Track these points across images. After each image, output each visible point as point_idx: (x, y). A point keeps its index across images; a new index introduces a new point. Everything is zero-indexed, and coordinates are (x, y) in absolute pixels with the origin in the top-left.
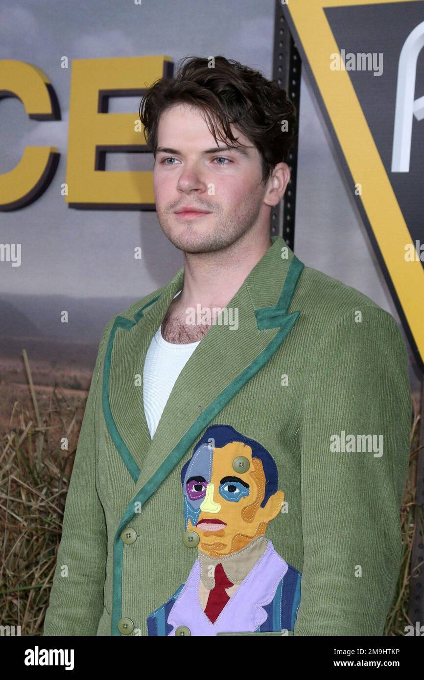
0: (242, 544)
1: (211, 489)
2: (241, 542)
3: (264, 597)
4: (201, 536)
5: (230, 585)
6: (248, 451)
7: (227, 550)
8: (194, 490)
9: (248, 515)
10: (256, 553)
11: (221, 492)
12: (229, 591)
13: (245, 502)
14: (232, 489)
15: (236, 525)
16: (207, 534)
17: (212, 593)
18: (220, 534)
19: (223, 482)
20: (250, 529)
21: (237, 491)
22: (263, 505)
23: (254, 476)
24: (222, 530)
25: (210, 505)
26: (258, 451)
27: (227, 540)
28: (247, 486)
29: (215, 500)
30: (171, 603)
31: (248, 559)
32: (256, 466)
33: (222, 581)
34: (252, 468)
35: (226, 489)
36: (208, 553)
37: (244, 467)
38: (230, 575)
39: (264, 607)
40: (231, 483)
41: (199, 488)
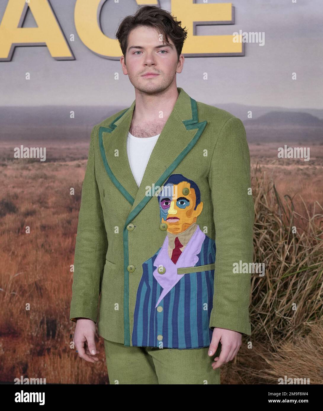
0: (186, 228)
1: (172, 204)
2: (186, 226)
3: (197, 251)
4: (168, 225)
5: (182, 246)
6: (188, 185)
7: (180, 231)
8: (164, 204)
9: (189, 214)
10: (192, 231)
11: (177, 204)
12: (181, 249)
13: (188, 208)
14: (182, 203)
15: (184, 219)
16: (171, 224)
17: (174, 250)
18: (177, 224)
19: (178, 200)
20: (190, 221)
21: (184, 204)
22: (195, 209)
23: (191, 196)
24: (178, 222)
25: (172, 211)
26: (193, 185)
27: (180, 226)
28: (188, 201)
29: (175, 208)
30: (155, 256)
31: (189, 234)
32: (192, 192)
33: (178, 244)
34: (190, 193)
35: (179, 203)
36: (171, 232)
37: (187, 192)
38: (182, 242)
39: (197, 255)
40: (181, 200)
41: (167, 203)
